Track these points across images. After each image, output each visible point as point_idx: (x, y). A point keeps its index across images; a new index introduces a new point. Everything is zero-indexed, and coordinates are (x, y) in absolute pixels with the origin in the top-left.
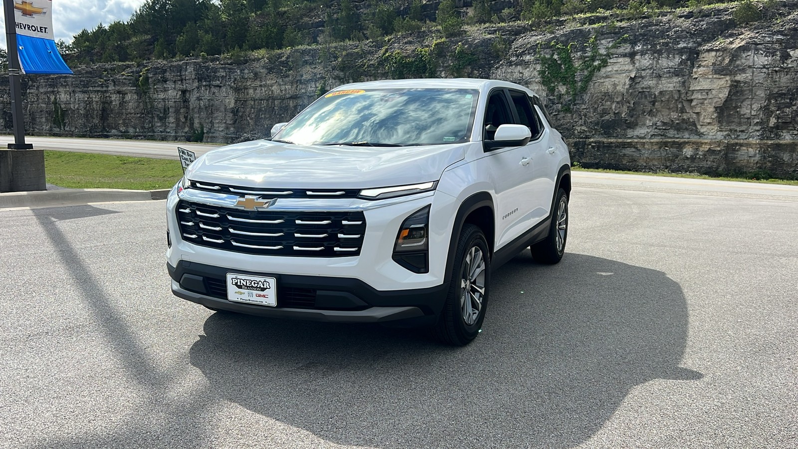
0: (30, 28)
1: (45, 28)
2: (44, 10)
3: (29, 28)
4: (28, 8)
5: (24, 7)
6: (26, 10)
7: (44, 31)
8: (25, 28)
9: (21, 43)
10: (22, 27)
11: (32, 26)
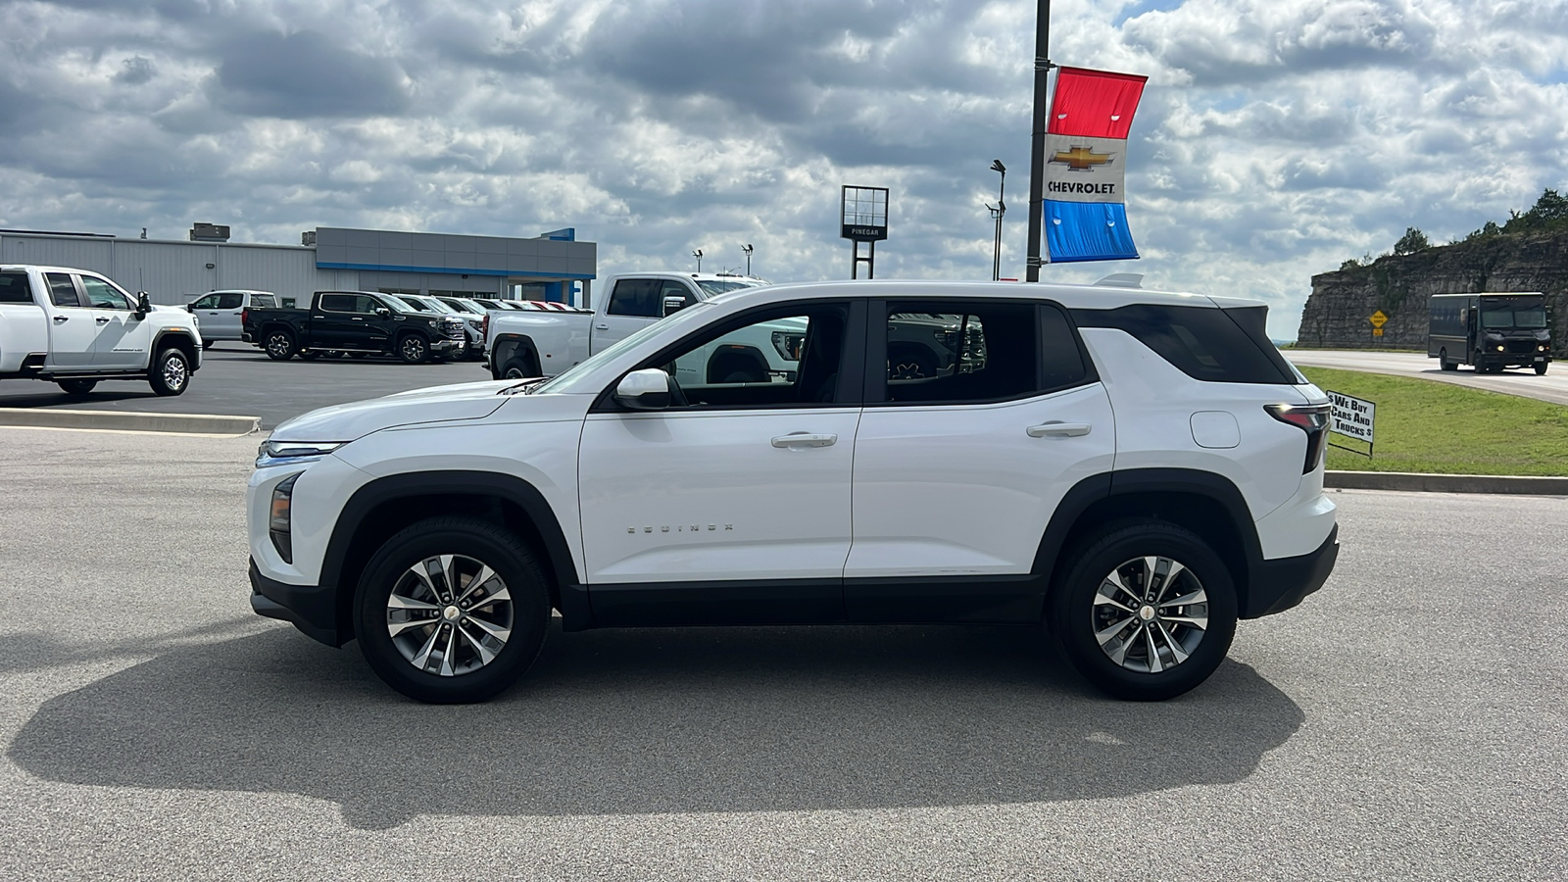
0: (1083, 189)
1: (1111, 186)
2: (1111, 158)
3: (1079, 189)
4: (1082, 156)
5: (1074, 156)
6: (1078, 160)
7: (1108, 190)
8: (1071, 190)
9: (1058, 215)
10: (1068, 189)
11: (1086, 186)
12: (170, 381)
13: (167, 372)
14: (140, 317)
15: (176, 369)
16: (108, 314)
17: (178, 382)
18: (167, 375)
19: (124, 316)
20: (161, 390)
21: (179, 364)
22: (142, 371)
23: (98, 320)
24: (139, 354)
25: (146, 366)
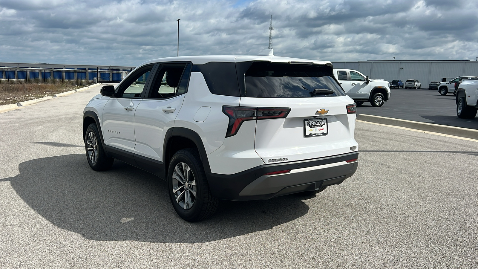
12: (377, 103)
13: (376, 100)
14: (367, 83)
15: (379, 99)
16: (356, 82)
17: (379, 103)
18: (375, 101)
19: (361, 83)
20: (374, 105)
21: (380, 98)
22: (368, 99)
23: (352, 84)
24: (366, 94)
25: (368, 98)
